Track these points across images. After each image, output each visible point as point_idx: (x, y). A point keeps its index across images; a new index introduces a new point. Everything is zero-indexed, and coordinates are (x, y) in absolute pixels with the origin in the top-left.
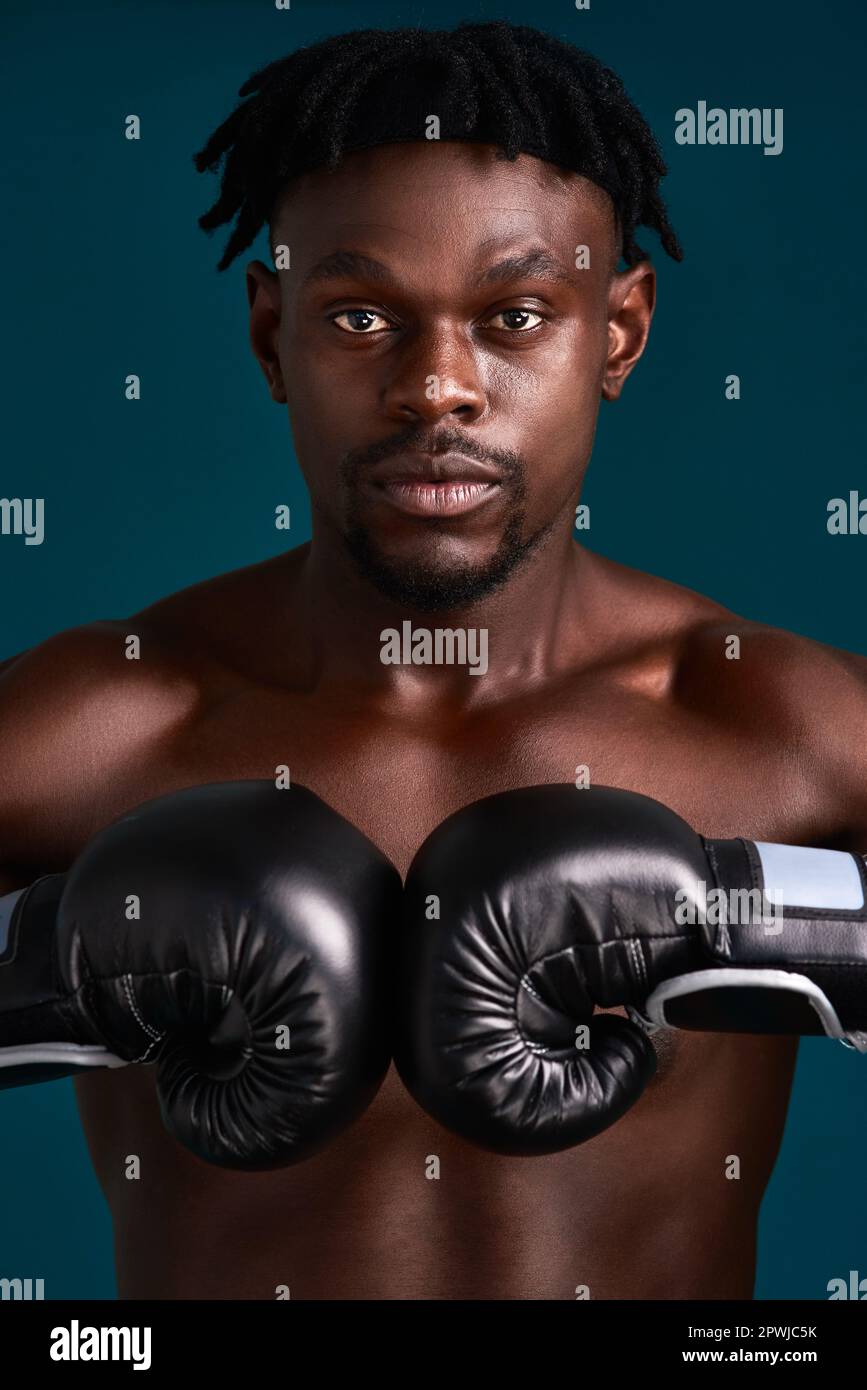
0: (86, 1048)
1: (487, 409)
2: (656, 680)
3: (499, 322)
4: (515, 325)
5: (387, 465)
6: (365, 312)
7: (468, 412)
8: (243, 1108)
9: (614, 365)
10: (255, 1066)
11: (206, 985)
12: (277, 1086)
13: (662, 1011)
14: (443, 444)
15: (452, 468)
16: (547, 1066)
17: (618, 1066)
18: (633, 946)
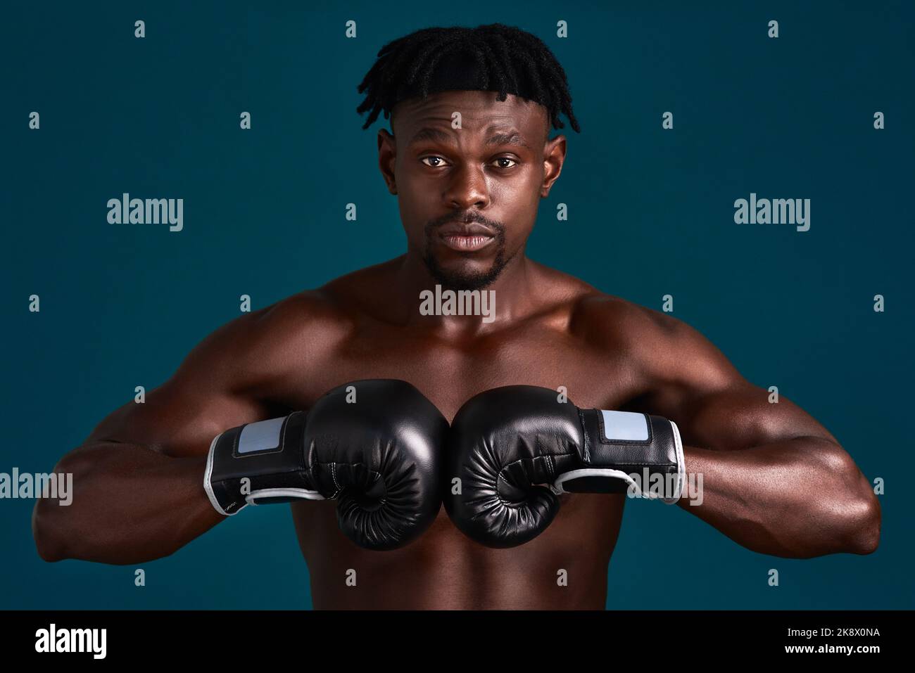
0: (310, 492)
1: (490, 202)
2: (561, 322)
3: (496, 164)
4: (503, 166)
5: (444, 228)
6: (436, 158)
7: (481, 204)
8: (378, 523)
9: (546, 182)
10: (386, 507)
11: (369, 471)
12: (395, 516)
13: (561, 486)
14: (470, 219)
15: (474, 229)
16: (510, 510)
17: (542, 509)
18: (547, 459)
